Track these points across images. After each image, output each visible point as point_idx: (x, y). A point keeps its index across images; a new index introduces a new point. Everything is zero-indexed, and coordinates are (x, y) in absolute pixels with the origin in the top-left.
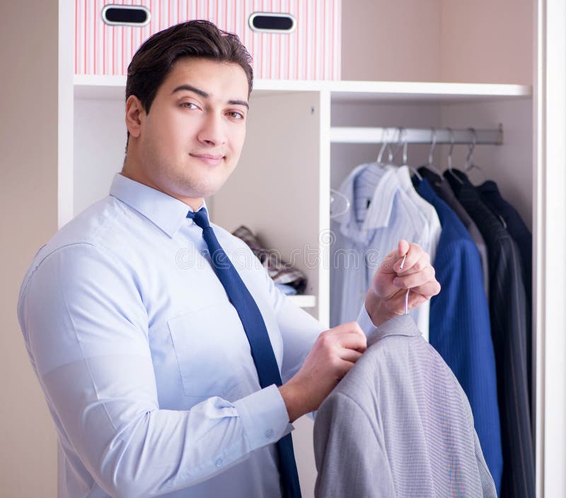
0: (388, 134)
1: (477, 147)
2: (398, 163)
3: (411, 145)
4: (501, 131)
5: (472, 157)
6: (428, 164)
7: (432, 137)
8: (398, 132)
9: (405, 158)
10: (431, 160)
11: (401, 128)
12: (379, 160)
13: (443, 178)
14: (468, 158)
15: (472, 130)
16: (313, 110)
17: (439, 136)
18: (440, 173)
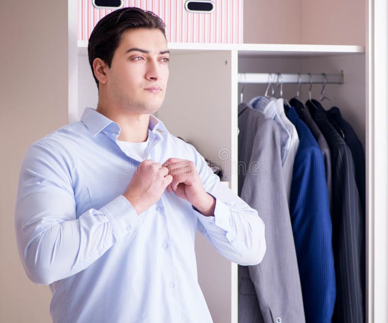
0: (272, 78)
1: (327, 85)
2: (277, 96)
3: (285, 84)
4: (342, 75)
5: (324, 91)
6: (297, 97)
7: (298, 79)
8: (277, 76)
9: (281, 93)
10: (298, 94)
11: (279, 74)
12: (266, 95)
13: (305, 106)
14: (322, 93)
15: (324, 74)
16: (226, 62)
17: (303, 79)
18: (304, 102)
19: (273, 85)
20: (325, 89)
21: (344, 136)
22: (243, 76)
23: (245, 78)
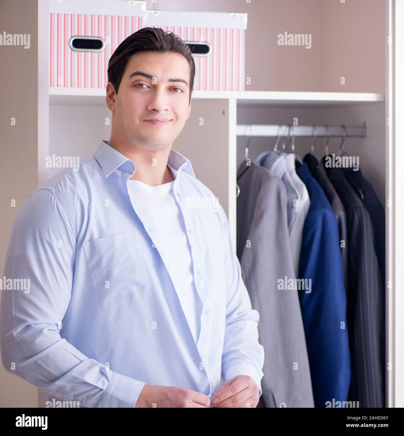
0: (282, 130)
1: (346, 139)
2: (288, 151)
3: (297, 138)
4: (365, 127)
5: (343, 146)
6: (311, 152)
7: (313, 132)
8: (288, 128)
9: (293, 147)
10: (313, 149)
11: (289, 126)
12: (275, 150)
13: (319, 162)
14: (341, 147)
15: (343, 127)
16: (224, 113)
17: (319, 131)
18: (319, 158)
19: (283, 138)
20: (344, 143)
21: (362, 197)
22: (248, 128)
23: (251, 130)
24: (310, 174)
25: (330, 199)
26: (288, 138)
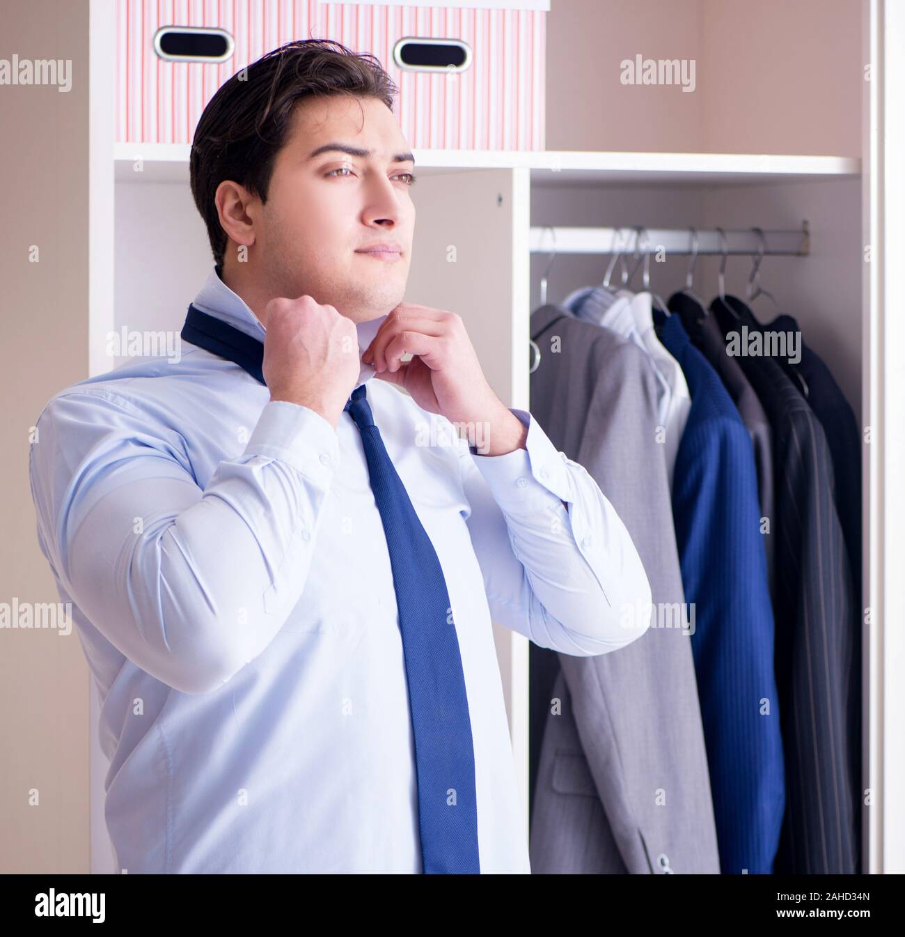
0: (621, 239)
1: (765, 259)
2: (635, 287)
4: (806, 233)
5: (758, 276)
6: (686, 288)
7: (691, 243)
8: (634, 235)
9: (646, 278)
10: (689, 282)
11: (639, 229)
12: (606, 283)
13: (706, 312)
14: (752, 278)
15: (758, 231)
16: (500, 200)
17: (703, 242)
18: (705, 303)
19: (625, 257)
20: (760, 268)
21: (806, 390)
22: (548, 233)
23: (554, 239)
24: (687, 338)
25: (736, 396)
26: (637, 257)
